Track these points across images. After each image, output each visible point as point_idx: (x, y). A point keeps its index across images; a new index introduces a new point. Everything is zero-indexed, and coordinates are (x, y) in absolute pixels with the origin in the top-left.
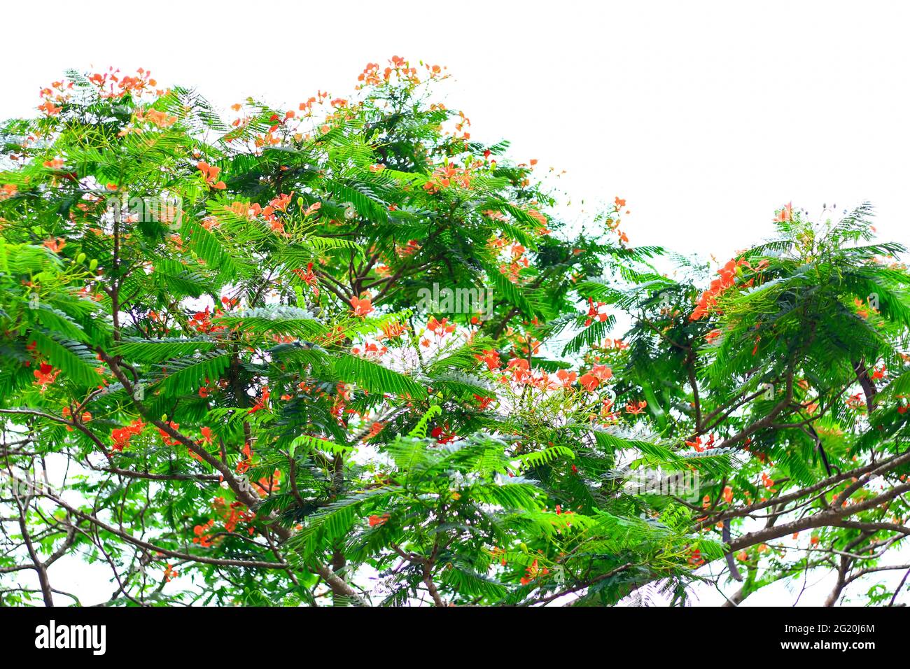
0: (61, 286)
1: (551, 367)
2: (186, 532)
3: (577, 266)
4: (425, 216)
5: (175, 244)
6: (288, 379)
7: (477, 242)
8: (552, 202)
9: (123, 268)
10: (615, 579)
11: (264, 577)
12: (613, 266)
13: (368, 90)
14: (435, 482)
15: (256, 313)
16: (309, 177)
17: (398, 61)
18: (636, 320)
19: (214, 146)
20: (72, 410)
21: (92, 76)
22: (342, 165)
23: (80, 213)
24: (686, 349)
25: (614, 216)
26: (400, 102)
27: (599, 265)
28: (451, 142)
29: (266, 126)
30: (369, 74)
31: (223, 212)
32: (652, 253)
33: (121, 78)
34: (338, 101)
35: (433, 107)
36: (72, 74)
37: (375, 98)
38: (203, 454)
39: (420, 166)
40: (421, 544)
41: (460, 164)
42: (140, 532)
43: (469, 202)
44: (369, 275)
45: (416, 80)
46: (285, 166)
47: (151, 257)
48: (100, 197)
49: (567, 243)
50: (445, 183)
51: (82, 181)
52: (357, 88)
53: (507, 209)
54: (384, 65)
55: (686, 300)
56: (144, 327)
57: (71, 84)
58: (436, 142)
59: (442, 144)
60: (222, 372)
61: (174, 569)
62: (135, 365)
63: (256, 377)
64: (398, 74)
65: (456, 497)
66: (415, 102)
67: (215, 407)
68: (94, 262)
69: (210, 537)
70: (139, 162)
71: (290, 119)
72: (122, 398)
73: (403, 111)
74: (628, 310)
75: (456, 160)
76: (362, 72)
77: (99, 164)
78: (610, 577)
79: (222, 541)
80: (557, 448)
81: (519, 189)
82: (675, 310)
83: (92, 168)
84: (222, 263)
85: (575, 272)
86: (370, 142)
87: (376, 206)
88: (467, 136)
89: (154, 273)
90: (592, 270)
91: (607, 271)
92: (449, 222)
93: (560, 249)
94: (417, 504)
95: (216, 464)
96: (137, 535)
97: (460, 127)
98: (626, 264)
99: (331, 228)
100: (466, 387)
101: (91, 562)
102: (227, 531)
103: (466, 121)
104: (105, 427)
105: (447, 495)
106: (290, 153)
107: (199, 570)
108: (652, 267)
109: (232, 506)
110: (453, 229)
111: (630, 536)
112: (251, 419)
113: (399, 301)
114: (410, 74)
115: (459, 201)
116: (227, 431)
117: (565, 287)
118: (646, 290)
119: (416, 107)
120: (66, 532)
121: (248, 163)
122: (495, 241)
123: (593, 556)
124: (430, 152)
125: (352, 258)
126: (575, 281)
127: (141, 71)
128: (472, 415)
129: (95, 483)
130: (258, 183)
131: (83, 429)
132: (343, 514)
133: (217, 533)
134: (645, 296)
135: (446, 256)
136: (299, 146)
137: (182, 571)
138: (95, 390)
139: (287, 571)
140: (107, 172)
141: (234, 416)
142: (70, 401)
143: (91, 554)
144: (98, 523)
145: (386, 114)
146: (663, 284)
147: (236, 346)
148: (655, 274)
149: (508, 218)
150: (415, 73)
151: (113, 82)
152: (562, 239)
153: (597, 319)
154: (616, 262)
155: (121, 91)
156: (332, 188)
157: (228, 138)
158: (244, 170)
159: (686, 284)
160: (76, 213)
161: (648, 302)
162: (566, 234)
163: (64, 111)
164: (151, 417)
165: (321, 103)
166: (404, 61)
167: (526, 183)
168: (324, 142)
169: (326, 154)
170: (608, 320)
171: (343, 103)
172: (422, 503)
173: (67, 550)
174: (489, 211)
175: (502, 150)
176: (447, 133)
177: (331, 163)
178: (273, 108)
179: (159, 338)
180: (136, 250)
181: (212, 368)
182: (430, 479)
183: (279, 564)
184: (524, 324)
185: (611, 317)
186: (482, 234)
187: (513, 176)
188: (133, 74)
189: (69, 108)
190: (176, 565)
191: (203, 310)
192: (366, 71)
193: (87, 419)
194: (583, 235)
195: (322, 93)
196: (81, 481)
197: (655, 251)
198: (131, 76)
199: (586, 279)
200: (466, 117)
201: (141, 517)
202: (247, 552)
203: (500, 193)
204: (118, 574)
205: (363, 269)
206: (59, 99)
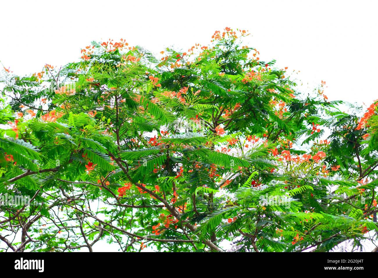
0: (96, 130)
1: (298, 153)
2: (148, 229)
3: (307, 110)
4: (243, 93)
5: (141, 110)
6: (191, 163)
7: (265, 103)
8: (295, 84)
9: (120, 121)
10: (331, 240)
11: (182, 246)
12: (322, 109)
13: (216, 42)
14: (255, 203)
15: (176, 136)
16: (193, 79)
17: (228, 29)
18: (332, 131)
19: (154, 69)
20: (101, 181)
21: (102, 43)
22: (207, 73)
23: (102, 99)
24: (354, 142)
25: (321, 89)
26: (229, 46)
27: (316, 109)
28: (251, 62)
29: (175, 59)
30: (216, 36)
31: (160, 96)
32: (338, 103)
33: (114, 44)
34: (204, 47)
35: (243, 47)
36: (94, 43)
37: (219, 45)
38: (156, 196)
39: (239, 72)
40: (250, 229)
41: (256, 71)
42: (130, 230)
43: (261, 86)
44: (220, 118)
45: (236, 37)
46: (184, 75)
47: (132, 116)
48: (110, 92)
49: (302, 101)
50: (250, 79)
51: (102, 86)
52: (212, 41)
53: (277, 88)
54: (222, 31)
55: (353, 122)
56: (129, 145)
57: (93, 47)
58: (245, 62)
59: (248, 63)
60: (164, 162)
61: (144, 244)
62: (126, 161)
63: (176, 164)
64: (228, 35)
65: (264, 209)
66: (236, 46)
67: (160, 177)
68: (109, 120)
69: (159, 230)
70: (125, 77)
71: (185, 56)
72: (122, 175)
73: (231, 50)
74: (329, 127)
75: (254, 69)
76: (213, 35)
77: (109, 79)
78: (329, 240)
79: (164, 232)
80: (305, 186)
81: (281, 80)
82: (349, 126)
83: (106, 81)
84: (161, 117)
85: (306, 113)
86: (218, 63)
87: (222, 90)
88: (258, 59)
89: (133, 123)
90: (313, 111)
91: (319, 112)
92: (253, 95)
93: (299, 104)
94: (248, 212)
95: (162, 200)
96: (128, 231)
97: (254, 55)
98: (327, 108)
99: (203, 100)
100: (264, 164)
101: (110, 243)
102: (166, 227)
103: (257, 53)
104: (115, 187)
105: (260, 208)
106: (185, 70)
107: (154, 244)
108: (338, 109)
109: (167, 217)
110: (255, 98)
111: (337, 222)
112: (176, 181)
113: (233, 128)
114: (233, 34)
115: (257, 86)
116: (166, 187)
117: (302, 119)
118: (336, 119)
119: (236, 48)
120: (99, 231)
121: (168, 75)
122: (272, 102)
123: (322, 231)
124: (243, 66)
125: (213, 112)
126: (306, 117)
127: (122, 40)
128: (267, 175)
129: (110, 210)
130: (173, 83)
131: (106, 189)
132: (217, 218)
133: (162, 229)
134: (336, 121)
135: (253, 109)
136: (189, 67)
137: (147, 245)
138: (110, 172)
139: (192, 243)
140: (112, 82)
141: (169, 180)
142: (100, 177)
143: (110, 239)
144: (113, 227)
145: (224, 51)
146: (343, 115)
147: (168, 151)
148: (339, 112)
149: (277, 91)
150: (235, 34)
151: (111, 45)
152: (300, 99)
153: (316, 131)
154: (323, 108)
155: (114, 48)
156: (203, 83)
157: (160, 65)
158: (167, 78)
159: (353, 115)
160: (100, 99)
161: (337, 123)
162: (301, 97)
163: (92, 58)
164: (134, 182)
165: (197, 48)
166: (230, 29)
167: (284, 77)
168: (199, 65)
169: (200, 69)
170: (321, 132)
171: (206, 48)
172: (250, 212)
173: (100, 239)
174: (269, 89)
175: (273, 64)
176: (250, 58)
177: (202, 73)
178: (178, 51)
179: (136, 149)
180: (126, 114)
181: (159, 160)
182: (253, 202)
183: (188, 240)
184: (285, 135)
185: (322, 130)
186: (267, 99)
187: (278, 74)
188: (119, 41)
189: (93, 57)
190: (145, 242)
191: (153, 137)
192: (215, 34)
193: (108, 184)
194: (309, 97)
195: (197, 44)
196: (104, 210)
197: (339, 102)
198: (118, 42)
199: (311, 115)
200: (257, 51)
201: (130, 223)
202: (174, 236)
203: (273, 81)
204: (122, 247)
205: (217, 116)
206: (89, 53)
